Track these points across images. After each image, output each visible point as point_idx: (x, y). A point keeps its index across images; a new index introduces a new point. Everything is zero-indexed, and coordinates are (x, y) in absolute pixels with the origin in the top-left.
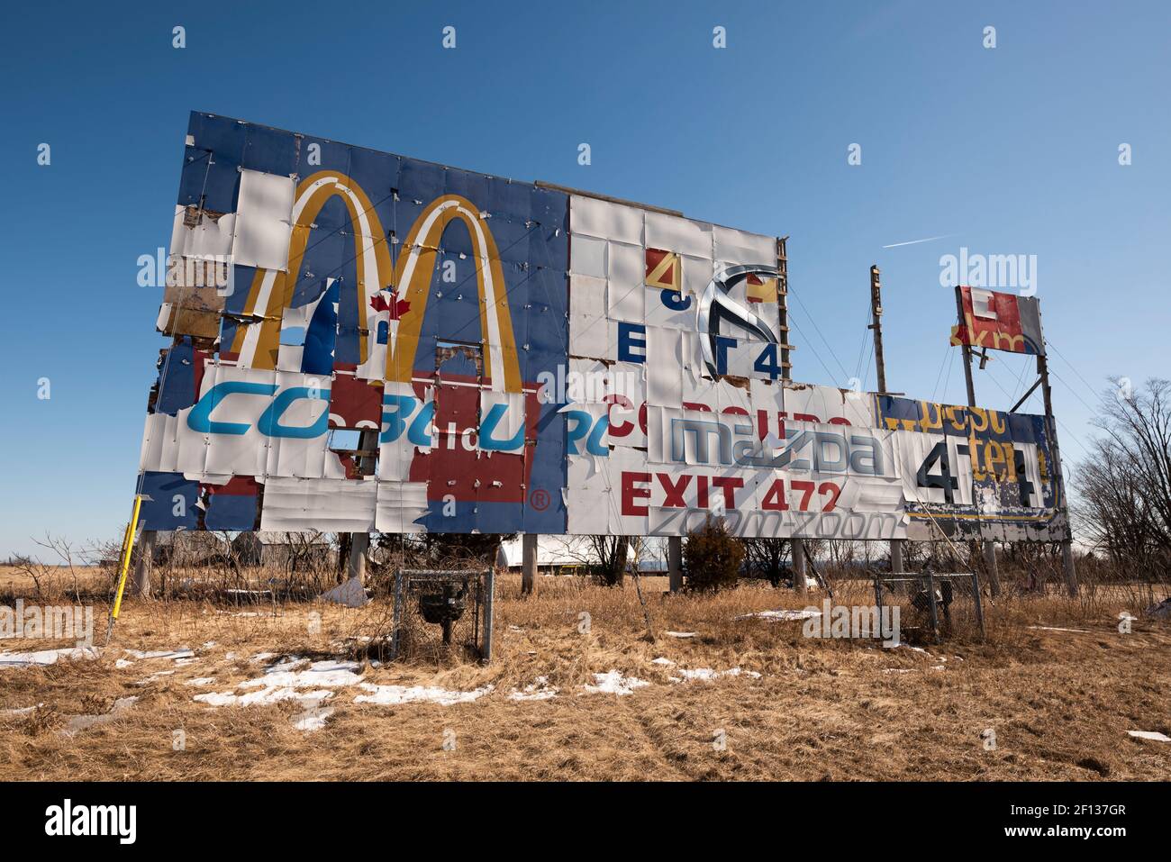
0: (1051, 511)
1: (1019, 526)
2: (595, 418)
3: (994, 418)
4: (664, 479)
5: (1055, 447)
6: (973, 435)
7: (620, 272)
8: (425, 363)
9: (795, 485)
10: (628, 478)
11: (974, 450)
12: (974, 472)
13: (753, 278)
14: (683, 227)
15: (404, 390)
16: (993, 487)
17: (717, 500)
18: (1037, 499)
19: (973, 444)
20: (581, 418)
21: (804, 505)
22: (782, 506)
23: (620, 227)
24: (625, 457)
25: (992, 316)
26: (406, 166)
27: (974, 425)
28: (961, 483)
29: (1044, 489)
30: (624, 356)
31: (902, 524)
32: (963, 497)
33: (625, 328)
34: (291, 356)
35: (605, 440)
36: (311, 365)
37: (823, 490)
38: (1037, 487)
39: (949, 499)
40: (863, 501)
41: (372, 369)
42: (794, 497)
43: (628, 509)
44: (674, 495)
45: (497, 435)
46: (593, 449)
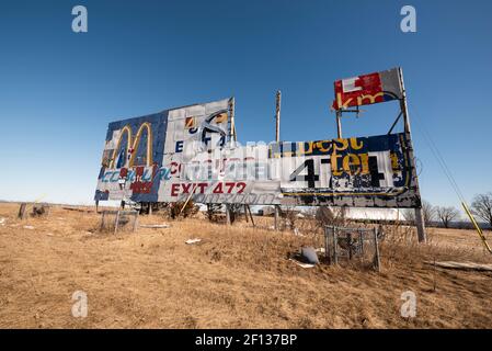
0: (401, 189)
1: (368, 197)
2: (167, 169)
3: (354, 142)
4: (183, 185)
5: (409, 150)
6: (335, 153)
7: (178, 128)
8: (135, 162)
9: (227, 184)
10: (174, 185)
11: (334, 161)
12: (332, 171)
13: (218, 115)
14: (198, 108)
15: (131, 169)
16: (348, 178)
17: (198, 190)
18: (388, 182)
19: (334, 158)
20: (164, 170)
21: (229, 191)
22: (221, 192)
23: (180, 115)
24: (174, 180)
25: (359, 88)
26: (137, 119)
27: (336, 147)
28: (321, 178)
29: (395, 176)
30: (177, 151)
31: (278, 198)
32: (322, 184)
33: (178, 143)
34: (115, 166)
35: (170, 175)
36: (118, 167)
37: (238, 185)
38: (388, 175)
39: (311, 185)
40: (257, 189)
41: (126, 166)
42: (225, 189)
43: (173, 195)
44: (186, 190)
45: (146, 177)
46: (166, 178)
